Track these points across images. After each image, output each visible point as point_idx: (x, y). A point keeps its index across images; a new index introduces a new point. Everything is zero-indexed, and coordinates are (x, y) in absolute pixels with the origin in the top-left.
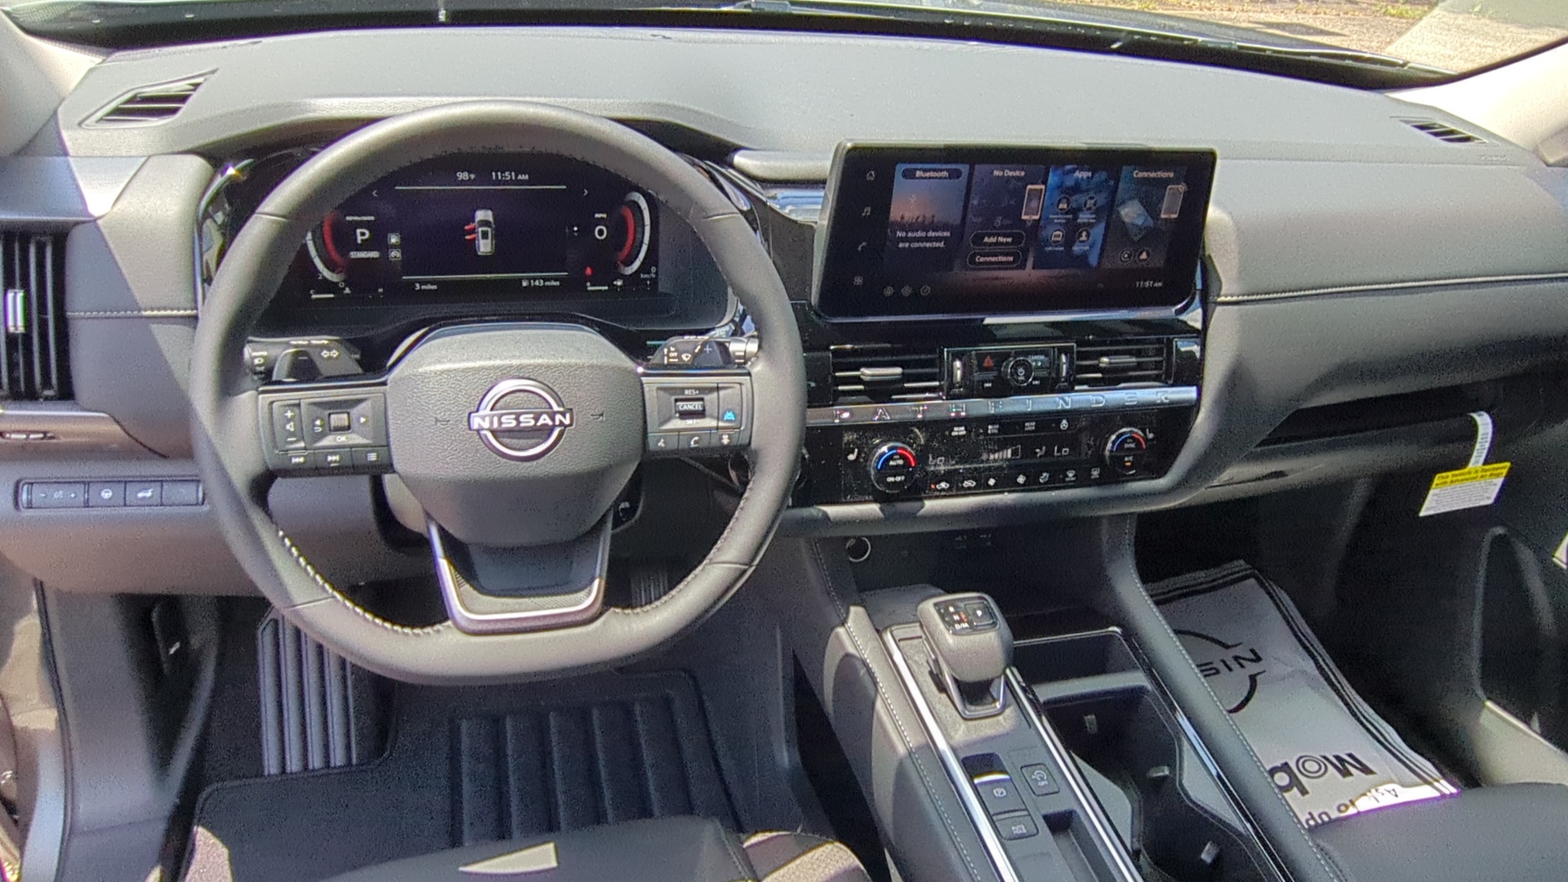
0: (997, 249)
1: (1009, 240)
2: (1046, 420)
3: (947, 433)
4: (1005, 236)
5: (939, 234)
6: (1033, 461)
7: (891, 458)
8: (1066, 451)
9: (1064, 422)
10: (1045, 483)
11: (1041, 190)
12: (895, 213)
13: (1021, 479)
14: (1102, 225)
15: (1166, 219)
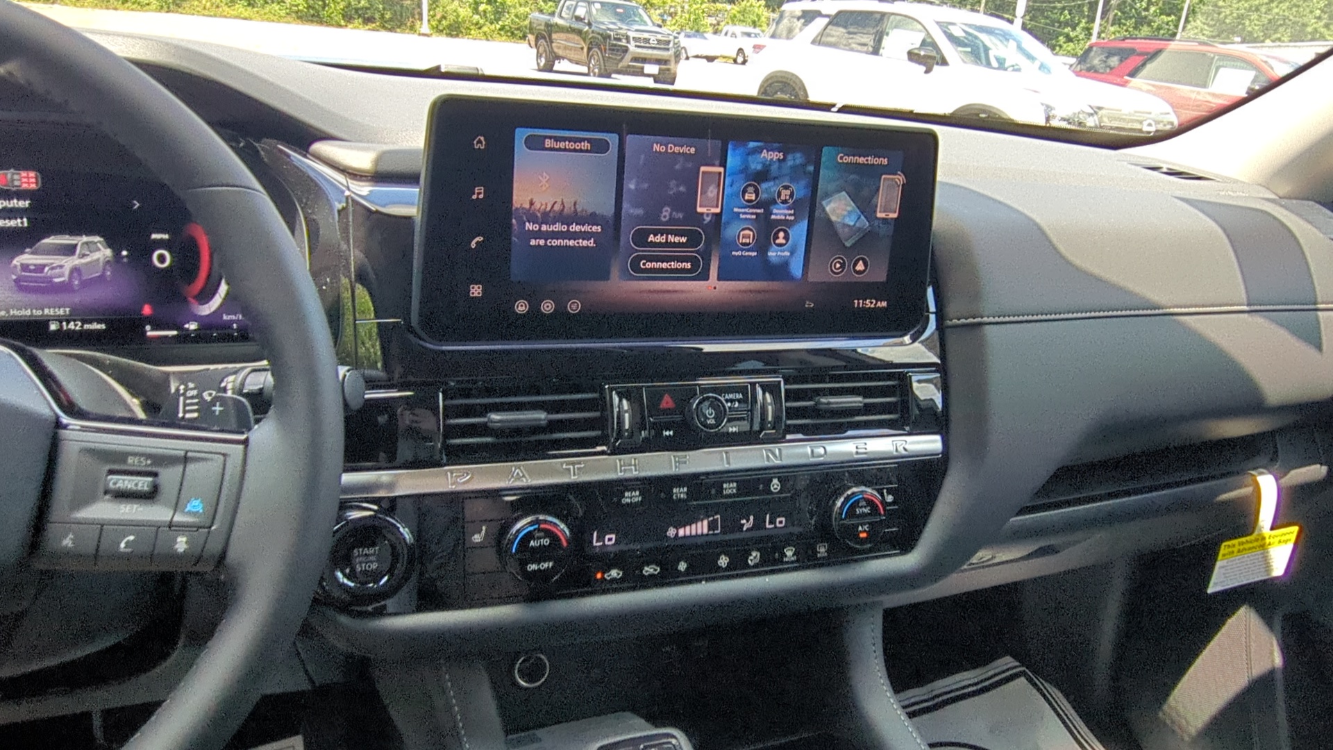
0: (668, 252)
1: (684, 240)
2: (752, 481)
3: (615, 499)
4: (677, 233)
5: (586, 228)
6: (737, 536)
7: (529, 536)
8: (781, 521)
9: (775, 481)
10: (756, 566)
11: (720, 173)
12: (520, 198)
13: (723, 561)
14: (804, 224)
15: (884, 219)
